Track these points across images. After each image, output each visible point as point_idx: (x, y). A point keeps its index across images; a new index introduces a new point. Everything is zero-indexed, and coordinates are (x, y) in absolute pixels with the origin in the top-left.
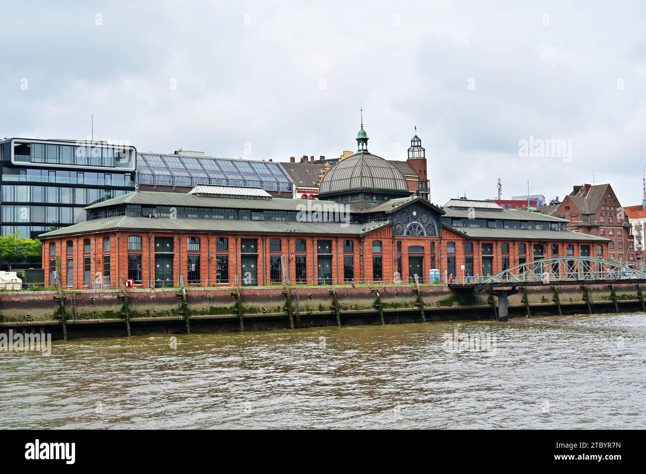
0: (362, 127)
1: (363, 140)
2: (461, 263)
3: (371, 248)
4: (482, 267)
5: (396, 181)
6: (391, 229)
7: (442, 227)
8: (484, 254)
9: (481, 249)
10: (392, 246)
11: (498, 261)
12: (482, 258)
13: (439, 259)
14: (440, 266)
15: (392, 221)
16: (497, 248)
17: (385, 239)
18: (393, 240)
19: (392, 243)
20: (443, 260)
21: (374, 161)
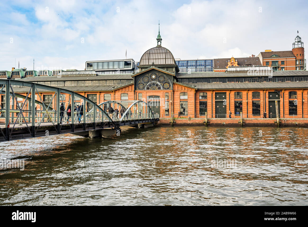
0: (159, 33)
1: (159, 40)
2: (192, 105)
3: (120, 97)
4: (215, 107)
5: (166, 59)
6: (134, 86)
7: (173, 84)
8: (218, 99)
9: (214, 96)
10: (134, 96)
11: (230, 104)
12: (216, 102)
13: (172, 103)
14: (172, 107)
15: (133, 82)
16: (230, 95)
17: (130, 92)
18: (135, 93)
19: (135, 94)
20: (176, 103)
21: (157, 50)
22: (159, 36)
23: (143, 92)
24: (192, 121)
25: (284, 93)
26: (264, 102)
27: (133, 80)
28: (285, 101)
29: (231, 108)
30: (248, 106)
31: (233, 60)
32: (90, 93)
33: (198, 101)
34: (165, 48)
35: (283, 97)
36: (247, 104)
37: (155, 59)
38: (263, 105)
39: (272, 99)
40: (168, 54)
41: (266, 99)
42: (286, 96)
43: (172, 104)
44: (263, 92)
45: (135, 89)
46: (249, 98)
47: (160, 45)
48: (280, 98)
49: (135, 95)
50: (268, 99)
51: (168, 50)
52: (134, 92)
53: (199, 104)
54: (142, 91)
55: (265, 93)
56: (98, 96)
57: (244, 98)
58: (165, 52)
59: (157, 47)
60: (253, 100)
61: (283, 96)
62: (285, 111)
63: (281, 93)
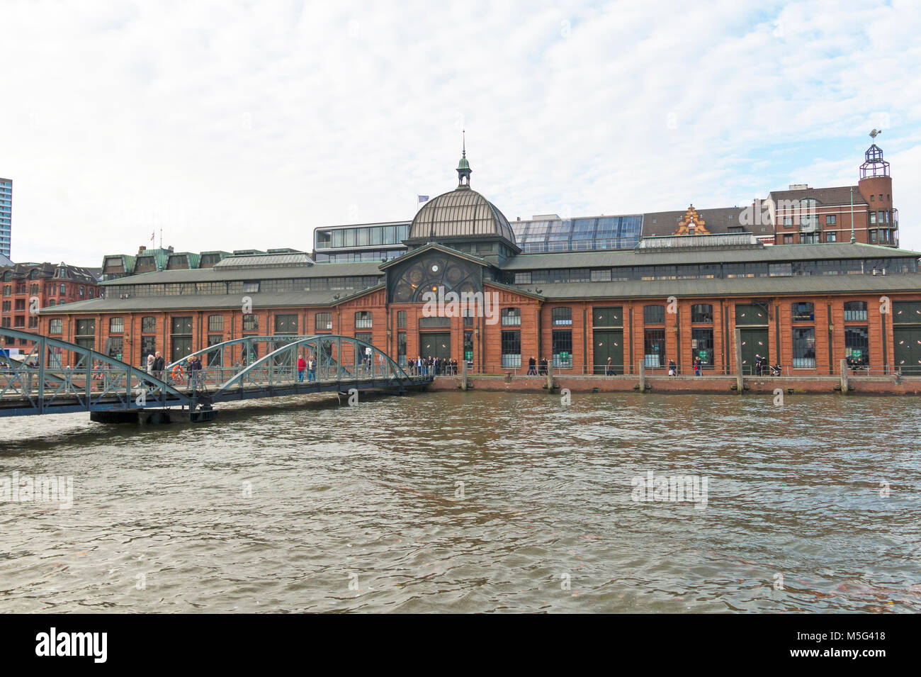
0: (464, 154)
1: (464, 172)
2: (531, 341)
3: (353, 322)
4: (592, 346)
5: (476, 223)
6: (385, 294)
7: (484, 286)
8: (600, 326)
9: (591, 317)
10: (388, 318)
11: (633, 337)
12: (595, 332)
13: (481, 334)
14: (481, 346)
15: (384, 282)
16: (633, 313)
17: (377, 310)
18: (390, 311)
19: (388, 313)
20: (493, 336)
21: (455, 199)
22: (464, 162)
23: (410, 308)
24: (514, 383)
25: (777, 307)
26: (725, 331)
27: (384, 278)
28: (780, 327)
29: (634, 348)
30: (681, 343)
31: (692, 216)
32: (281, 313)
33: (548, 331)
34: (477, 193)
35: (775, 320)
36: (678, 339)
37: (457, 221)
38: (720, 340)
39: (749, 324)
40: (482, 208)
41: (729, 324)
42: (784, 316)
43: (481, 338)
44: (722, 305)
45: (390, 300)
46: (684, 321)
47: (465, 186)
48: (769, 321)
49: (390, 316)
50: (734, 323)
51: (483, 198)
52: (387, 307)
53: (550, 337)
54: (406, 306)
55: (727, 308)
56: (300, 318)
57: (670, 321)
58: (474, 203)
59: (457, 190)
60: (694, 327)
61: (774, 317)
62: (781, 357)
63: (772, 309)
